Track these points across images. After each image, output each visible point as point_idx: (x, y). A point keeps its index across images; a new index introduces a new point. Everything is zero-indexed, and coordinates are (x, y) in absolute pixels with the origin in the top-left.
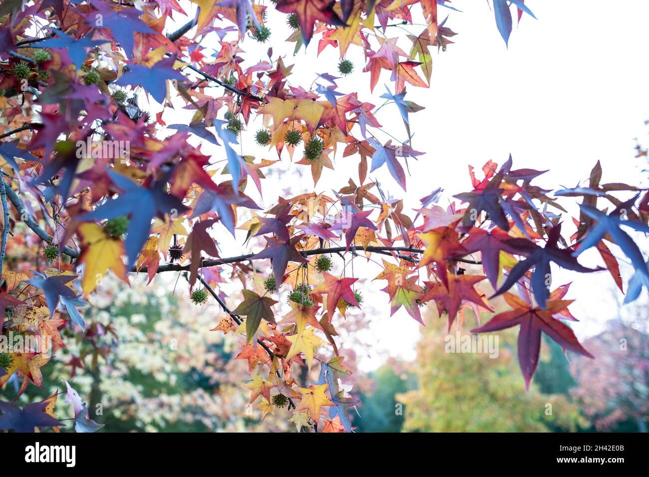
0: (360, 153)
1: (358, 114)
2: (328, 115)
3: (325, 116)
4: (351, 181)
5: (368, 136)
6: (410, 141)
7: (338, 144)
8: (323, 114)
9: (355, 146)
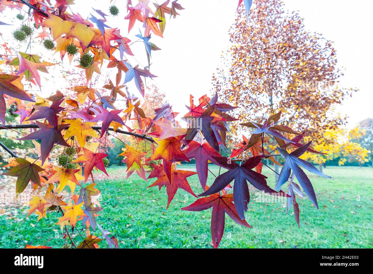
0: (118, 67)
1: (119, 44)
2: (97, 39)
3: (95, 39)
4: (110, 82)
5: (124, 59)
6: (149, 67)
7: (104, 60)
8: (94, 38)
9: (115, 63)
